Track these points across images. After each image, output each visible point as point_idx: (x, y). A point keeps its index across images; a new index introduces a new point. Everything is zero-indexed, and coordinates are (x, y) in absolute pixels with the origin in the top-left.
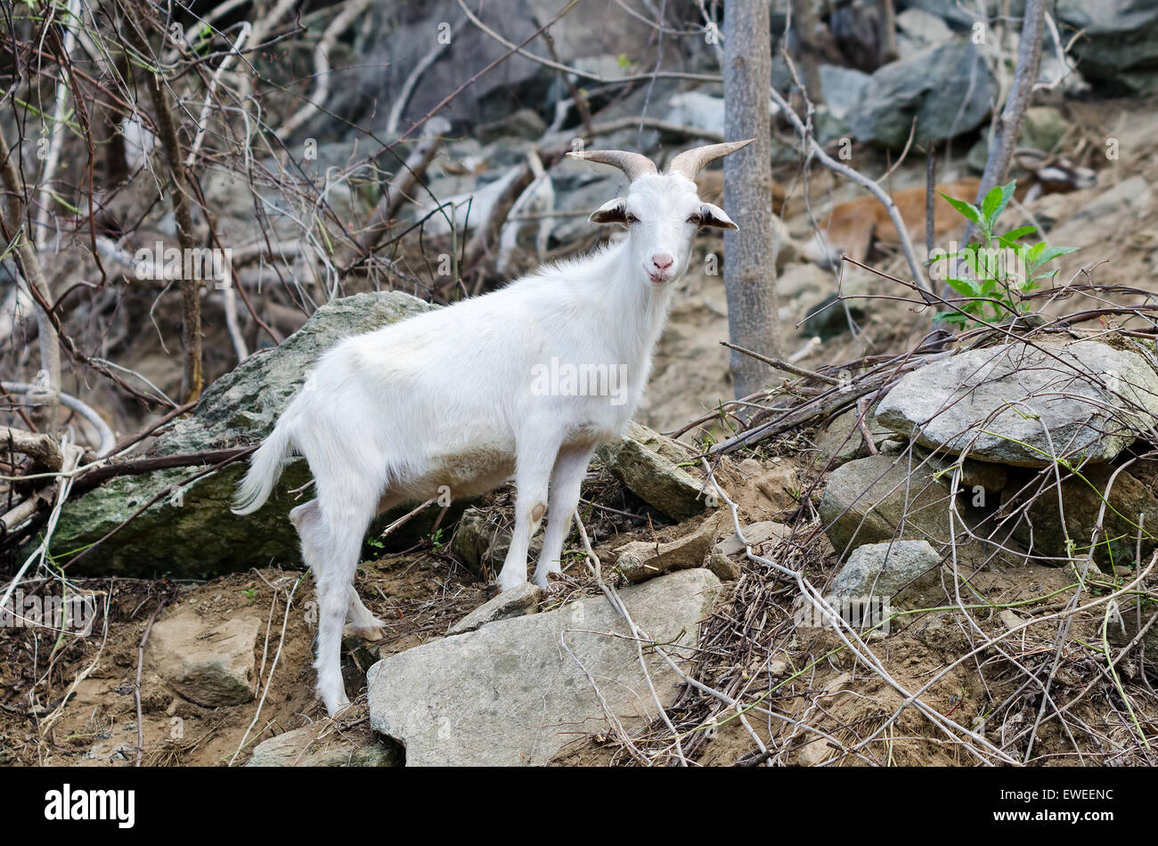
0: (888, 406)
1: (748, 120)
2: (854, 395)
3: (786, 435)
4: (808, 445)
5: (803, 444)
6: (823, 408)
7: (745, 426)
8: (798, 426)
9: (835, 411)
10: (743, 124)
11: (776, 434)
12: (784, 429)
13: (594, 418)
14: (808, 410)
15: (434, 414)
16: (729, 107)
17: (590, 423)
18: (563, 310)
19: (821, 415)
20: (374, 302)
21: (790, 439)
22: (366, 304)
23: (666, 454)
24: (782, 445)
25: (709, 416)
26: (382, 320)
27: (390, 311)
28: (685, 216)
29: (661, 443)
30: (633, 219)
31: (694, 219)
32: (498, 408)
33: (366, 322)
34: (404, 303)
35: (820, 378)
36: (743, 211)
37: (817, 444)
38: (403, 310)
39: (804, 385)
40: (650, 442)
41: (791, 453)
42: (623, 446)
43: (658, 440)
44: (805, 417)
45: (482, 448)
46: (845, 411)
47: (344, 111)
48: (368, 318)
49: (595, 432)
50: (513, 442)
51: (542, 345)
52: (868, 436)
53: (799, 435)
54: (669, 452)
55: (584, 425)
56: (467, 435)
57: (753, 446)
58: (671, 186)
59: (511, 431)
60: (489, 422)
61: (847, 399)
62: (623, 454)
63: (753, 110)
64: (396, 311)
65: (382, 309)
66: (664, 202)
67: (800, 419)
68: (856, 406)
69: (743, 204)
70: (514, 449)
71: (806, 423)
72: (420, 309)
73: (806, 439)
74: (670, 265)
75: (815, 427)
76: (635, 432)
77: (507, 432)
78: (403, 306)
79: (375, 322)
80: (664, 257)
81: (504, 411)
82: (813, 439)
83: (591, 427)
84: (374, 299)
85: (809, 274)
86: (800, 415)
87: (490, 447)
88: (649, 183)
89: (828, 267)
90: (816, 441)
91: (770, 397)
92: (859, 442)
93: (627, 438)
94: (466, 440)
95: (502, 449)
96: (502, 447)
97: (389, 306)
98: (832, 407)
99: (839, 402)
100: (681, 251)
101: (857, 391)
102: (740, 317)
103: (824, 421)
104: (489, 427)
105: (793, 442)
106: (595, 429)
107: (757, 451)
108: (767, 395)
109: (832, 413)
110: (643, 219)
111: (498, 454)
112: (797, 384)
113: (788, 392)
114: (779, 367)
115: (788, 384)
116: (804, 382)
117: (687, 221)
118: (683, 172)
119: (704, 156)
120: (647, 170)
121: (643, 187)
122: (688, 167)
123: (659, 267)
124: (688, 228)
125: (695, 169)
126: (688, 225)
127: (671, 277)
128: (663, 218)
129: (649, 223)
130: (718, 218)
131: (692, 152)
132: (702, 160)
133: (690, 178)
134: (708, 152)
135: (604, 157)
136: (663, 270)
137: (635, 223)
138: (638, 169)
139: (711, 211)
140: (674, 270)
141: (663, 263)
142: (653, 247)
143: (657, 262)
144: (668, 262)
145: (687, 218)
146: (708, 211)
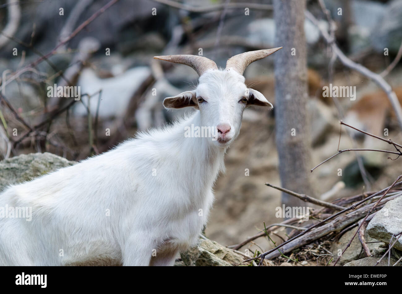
0: (375, 224)
1: (290, 35)
2: (357, 218)
3: (311, 246)
4: (326, 252)
5: (323, 252)
6: (335, 227)
7: (284, 241)
8: (319, 240)
9: (344, 229)
10: (287, 38)
11: (304, 246)
12: (309, 242)
13: (174, 235)
14: (325, 229)
15: (65, 235)
16: (278, 25)
17: (171, 238)
18: (151, 162)
19: (335, 232)
20: (31, 161)
21: (314, 249)
22: (26, 162)
23: (229, 260)
24: (308, 253)
25: (259, 234)
26: (37, 173)
27: (43, 166)
28: (238, 98)
29: (226, 253)
30: (202, 100)
31: (243, 100)
32: (109, 230)
33: (26, 174)
34: (52, 161)
35: (335, 207)
36: (288, 97)
37: (332, 252)
38: (51, 166)
39: (324, 213)
40: (218, 252)
41: (314, 258)
42: (199, 255)
43: (224, 251)
44: (323, 233)
45: (99, 257)
46: (350, 229)
47: (27, 39)
48: (27, 172)
49: (175, 245)
50: (120, 253)
51: (137, 186)
52: (366, 245)
53: (319, 246)
54: (231, 259)
55: (167, 240)
56: (88, 249)
57: (288, 254)
58: (228, 78)
59: (118, 245)
60: (103, 239)
61: (351, 220)
62: (199, 261)
63: (294, 28)
64: (46, 166)
65: (36, 165)
66: (223, 88)
67: (320, 235)
68: (357, 225)
69: (288, 93)
70: (121, 257)
71: (325, 237)
72: (62, 165)
73: (324, 248)
74: (228, 131)
75: (330, 240)
76: (208, 245)
77: (115, 246)
78: (51, 163)
79: (32, 174)
80: (225, 125)
81: (113, 232)
82: (329, 248)
83: (172, 241)
84: (32, 158)
85: (346, 143)
86: (320, 232)
87: (104, 256)
88: (213, 76)
89: (360, 137)
90: (331, 249)
91: (301, 221)
92: (360, 249)
93: (201, 249)
94: (87, 252)
95: (112, 258)
96: (112, 256)
97: (42, 163)
98: (341, 226)
99: (346, 223)
100: (235, 122)
101: (358, 215)
102: (287, 169)
103: (336, 236)
104: (103, 243)
105: (316, 251)
106: (175, 242)
107: (291, 257)
108: (299, 220)
109: (341, 230)
110: (208, 101)
111: (110, 260)
112: (320, 212)
113: (313, 217)
114: (306, 200)
115: (313, 212)
116: (325, 210)
117: (239, 102)
118: (235, 69)
119: (249, 58)
120: (211, 68)
121: (209, 78)
122: (239, 66)
123: (221, 133)
124: (239, 106)
125: (243, 67)
126: (240, 104)
127: (230, 139)
128: (223, 99)
129: (214, 103)
130: (258, 99)
131: (240, 55)
132: (247, 61)
133: (240, 73)
134: (251, 56)
135: (180, 59)
136: (224, 135)
137: (203, 103)
138: (205, 66)
139: (254, 94)
140: (231, 135)
141: (224, 130)
142: (218, 119)
143: (221, 129)
144: (228, 129)
145: (239, 100)
146: (252, 94)
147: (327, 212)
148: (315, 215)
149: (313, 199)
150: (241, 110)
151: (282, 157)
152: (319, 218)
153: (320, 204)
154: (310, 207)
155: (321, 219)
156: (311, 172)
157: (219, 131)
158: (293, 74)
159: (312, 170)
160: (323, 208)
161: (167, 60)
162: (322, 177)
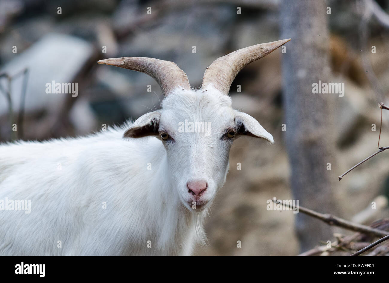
28: (219, 133)
30: (167, 137)
31: (228, 135)
58: (203, 103)
74: (204, 190)
80: (198, 183)
112: (353, 241)
113: (344, 248)
114: (332, 223)
115: (343, 240)
116: (360, 238)
117: (222, 138)
118: (216, 85)
119: (239, 62)
120: (180, 85)
121: (176, 103)
122: (222, 78)
123: (194, 193)
124: (223, 145)
125: (229, 79)
126: (223, 142)
127: (207, 202)
128: (196, 139)
129: (183, 143)
130: (250, 131)
131: (226, 59)
132: (236, 67)
133: (224, 90)
134: (243, 56)
135: (137, 65)
136: (198, 197)
137: (169, 141)
138: (171, 82)
139: (244, 124)
140: (209, 195)
141: (197, 189)
142: (188, 172)
143: (192, 188)
144: (203, 188)
145: (222, 135)
146: (241, 124)
147: (363, 240)
148: (345, 245)
149: (341, 220)
150: (226, 150)
151: (294, 162)
152: (350, 249)
153: (352, 228)
154: (338, 232)
155: (354, 250)
156: (339, 180)
157: (190, 191)
158: (308, 39)
159: (340, 177)
160: (357, 234)
161: (117, 66)
162: (353, 193)
